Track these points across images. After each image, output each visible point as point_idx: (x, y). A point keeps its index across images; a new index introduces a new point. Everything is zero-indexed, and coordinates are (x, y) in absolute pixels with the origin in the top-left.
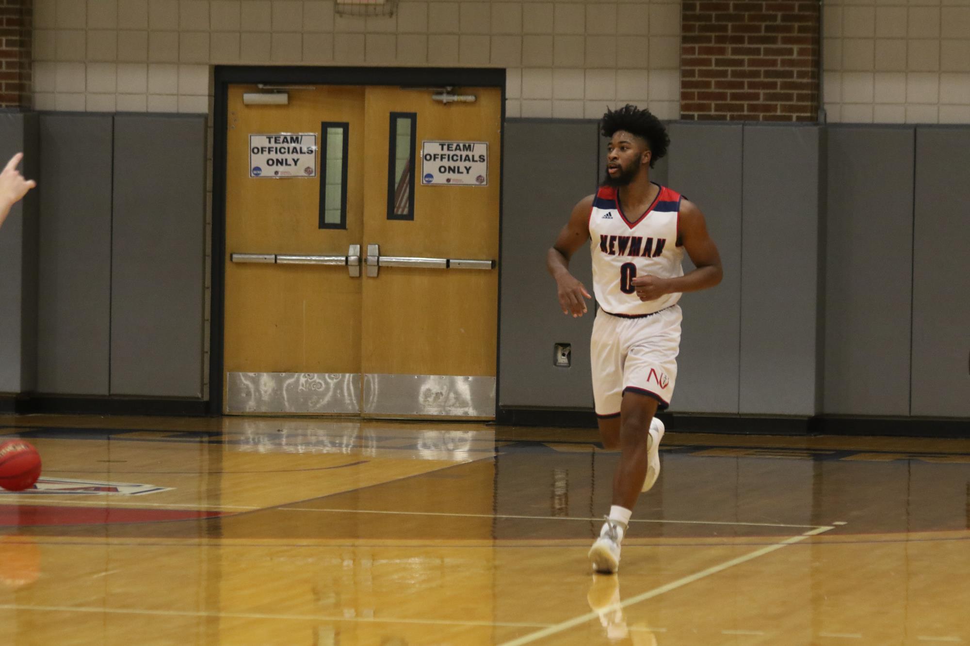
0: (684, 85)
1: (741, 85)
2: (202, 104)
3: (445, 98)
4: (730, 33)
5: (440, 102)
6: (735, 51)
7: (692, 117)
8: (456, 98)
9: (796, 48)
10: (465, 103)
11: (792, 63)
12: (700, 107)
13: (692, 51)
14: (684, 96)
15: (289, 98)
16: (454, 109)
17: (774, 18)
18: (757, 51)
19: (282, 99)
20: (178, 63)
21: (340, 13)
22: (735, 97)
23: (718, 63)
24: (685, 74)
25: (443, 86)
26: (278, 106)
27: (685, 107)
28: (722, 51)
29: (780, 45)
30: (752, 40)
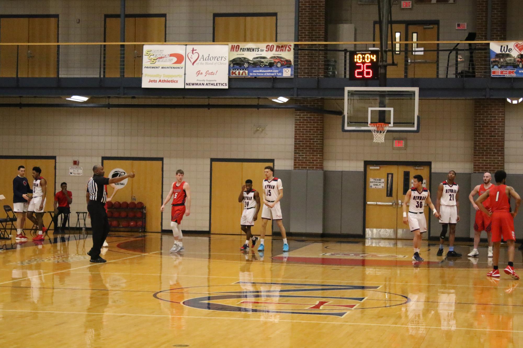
0: (474, 165)
1: (487, 165)
2: (362, 169)
3: (417, 168)
4: (485, 154)
5: (416, 169)
6: (486, 158)
7: (476, 173)
8: (419, 168)
9: (500, 157)
10: (421, 169)
11: (499, 161)
12: (478, 170)
13: (476, 158)
14: (474, 168)
15: (380, 167)
16: (418, 170)
17: (495, 151)
18: (491, 158)
19: (378, 168)
20: (357, 160)
21: (393, 149)
22: (486, 168)
23: (482, 160)
24: (474, 163)
25: (417, 165)
26: (378, 170)
27: (475, 170)
28: (483, 158)
29: (496, 157)
30: (490, 156)
